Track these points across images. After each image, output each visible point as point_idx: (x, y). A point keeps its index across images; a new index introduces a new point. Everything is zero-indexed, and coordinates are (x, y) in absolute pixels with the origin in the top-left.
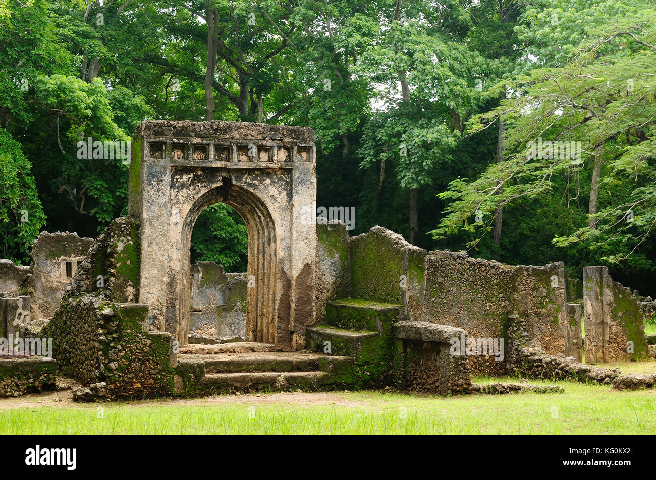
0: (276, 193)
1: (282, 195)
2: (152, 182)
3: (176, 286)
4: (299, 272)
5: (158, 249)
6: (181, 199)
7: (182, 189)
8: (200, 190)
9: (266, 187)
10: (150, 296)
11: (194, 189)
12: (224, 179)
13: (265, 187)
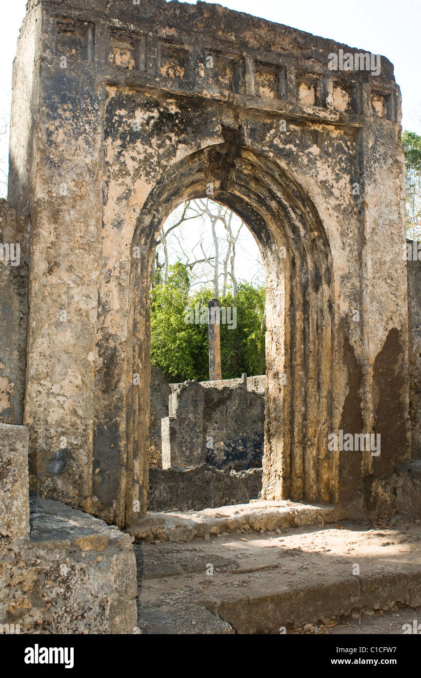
0: (331, 177)
1: (342, 182)
2: (60, 111)
3: (119, 375)
4: (380, 349)
5: (74, 282)
6: (131, 165)
7: (133, 141)
8: (175, 149)
9: (312, 161)
10: (53, 400)
11: (160, 146)
12: (226, 131)
13: (310, 160)
